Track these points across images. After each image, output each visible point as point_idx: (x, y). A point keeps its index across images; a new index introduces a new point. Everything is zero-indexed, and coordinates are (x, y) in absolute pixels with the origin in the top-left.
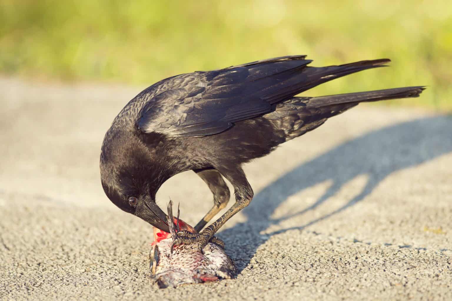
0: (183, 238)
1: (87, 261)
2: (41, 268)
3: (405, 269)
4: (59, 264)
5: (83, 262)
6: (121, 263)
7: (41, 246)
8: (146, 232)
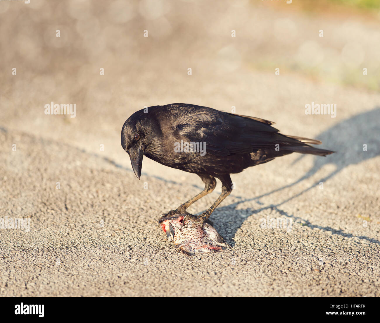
0: (190, 216)
1: (116, 227)
2: (83, 229)
3: (327, 255)
4: (96, 227)
5: (113, 227)
6: (138, 230)
7: (90, 209)
8: (165, 203)
